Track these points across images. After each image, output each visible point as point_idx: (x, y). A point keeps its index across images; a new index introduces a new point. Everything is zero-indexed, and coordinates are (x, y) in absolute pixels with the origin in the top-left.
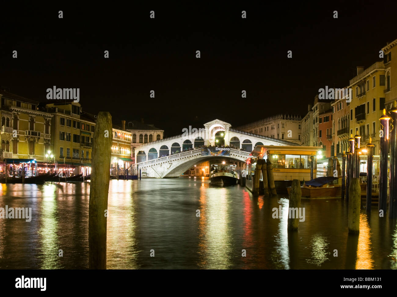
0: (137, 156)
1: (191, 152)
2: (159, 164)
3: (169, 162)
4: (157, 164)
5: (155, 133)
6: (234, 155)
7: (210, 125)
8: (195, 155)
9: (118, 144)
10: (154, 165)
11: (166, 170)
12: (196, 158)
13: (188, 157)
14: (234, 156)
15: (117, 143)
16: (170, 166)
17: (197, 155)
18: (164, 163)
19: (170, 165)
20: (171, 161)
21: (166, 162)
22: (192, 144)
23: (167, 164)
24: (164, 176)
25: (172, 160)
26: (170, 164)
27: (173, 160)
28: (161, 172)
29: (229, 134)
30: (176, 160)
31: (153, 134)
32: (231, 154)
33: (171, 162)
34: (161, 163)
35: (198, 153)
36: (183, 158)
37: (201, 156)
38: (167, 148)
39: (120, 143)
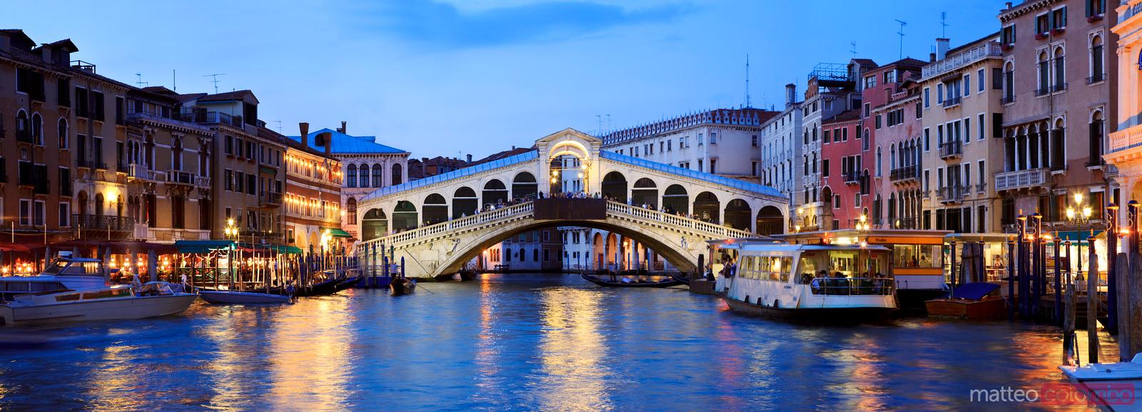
0: (363, 222)
1: (509, 210)
2: (426, 241)
3: (451, 235)
4: (420, 243)
5: (388, 161)
6: (616, 217)
7: (550, 143)
8: (518, 219)
9: (320, 193)
10: (414, 245)
11: (444, 258)
12: (520, 225)
13: (500, 223)
14: (615, 220)
15: (318, 191)
16: (455, 248)
17: (524, 218)
18: (438, 238)
19: (455, 243)
20: (457, 234)
21: (444, 237)
22: (507, 191)
23: (445, 241)
24: (439, 271)
25: (460, 232)
26: (454, 241)
27: (463, 232)
28: (430, 262)
29: (599, 163)
30: (469, 231)
31: (382, 164)
32: (609, 216)
33: (458, 237)
34: (432, 240)
35: (527, 215)
36: (488, 226)
37: (532, 220)
38: (442, 200)
39: (323, 190)
